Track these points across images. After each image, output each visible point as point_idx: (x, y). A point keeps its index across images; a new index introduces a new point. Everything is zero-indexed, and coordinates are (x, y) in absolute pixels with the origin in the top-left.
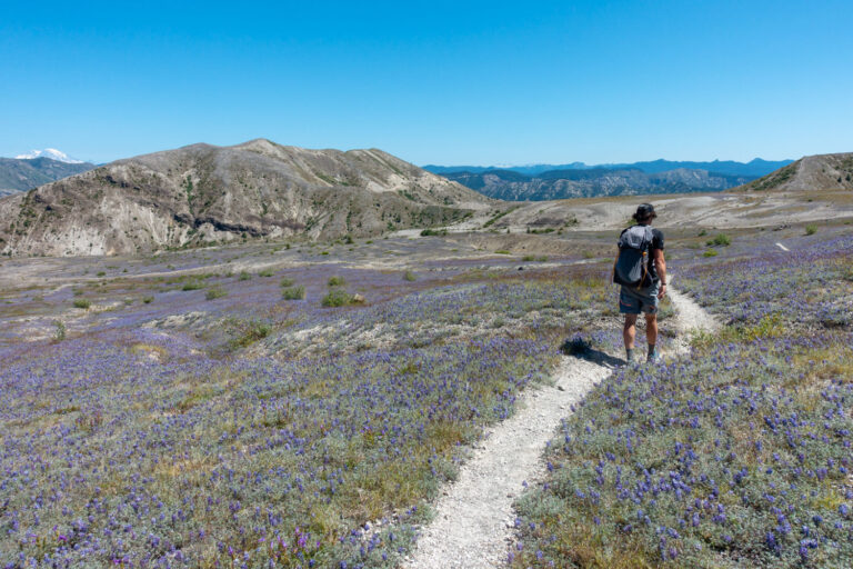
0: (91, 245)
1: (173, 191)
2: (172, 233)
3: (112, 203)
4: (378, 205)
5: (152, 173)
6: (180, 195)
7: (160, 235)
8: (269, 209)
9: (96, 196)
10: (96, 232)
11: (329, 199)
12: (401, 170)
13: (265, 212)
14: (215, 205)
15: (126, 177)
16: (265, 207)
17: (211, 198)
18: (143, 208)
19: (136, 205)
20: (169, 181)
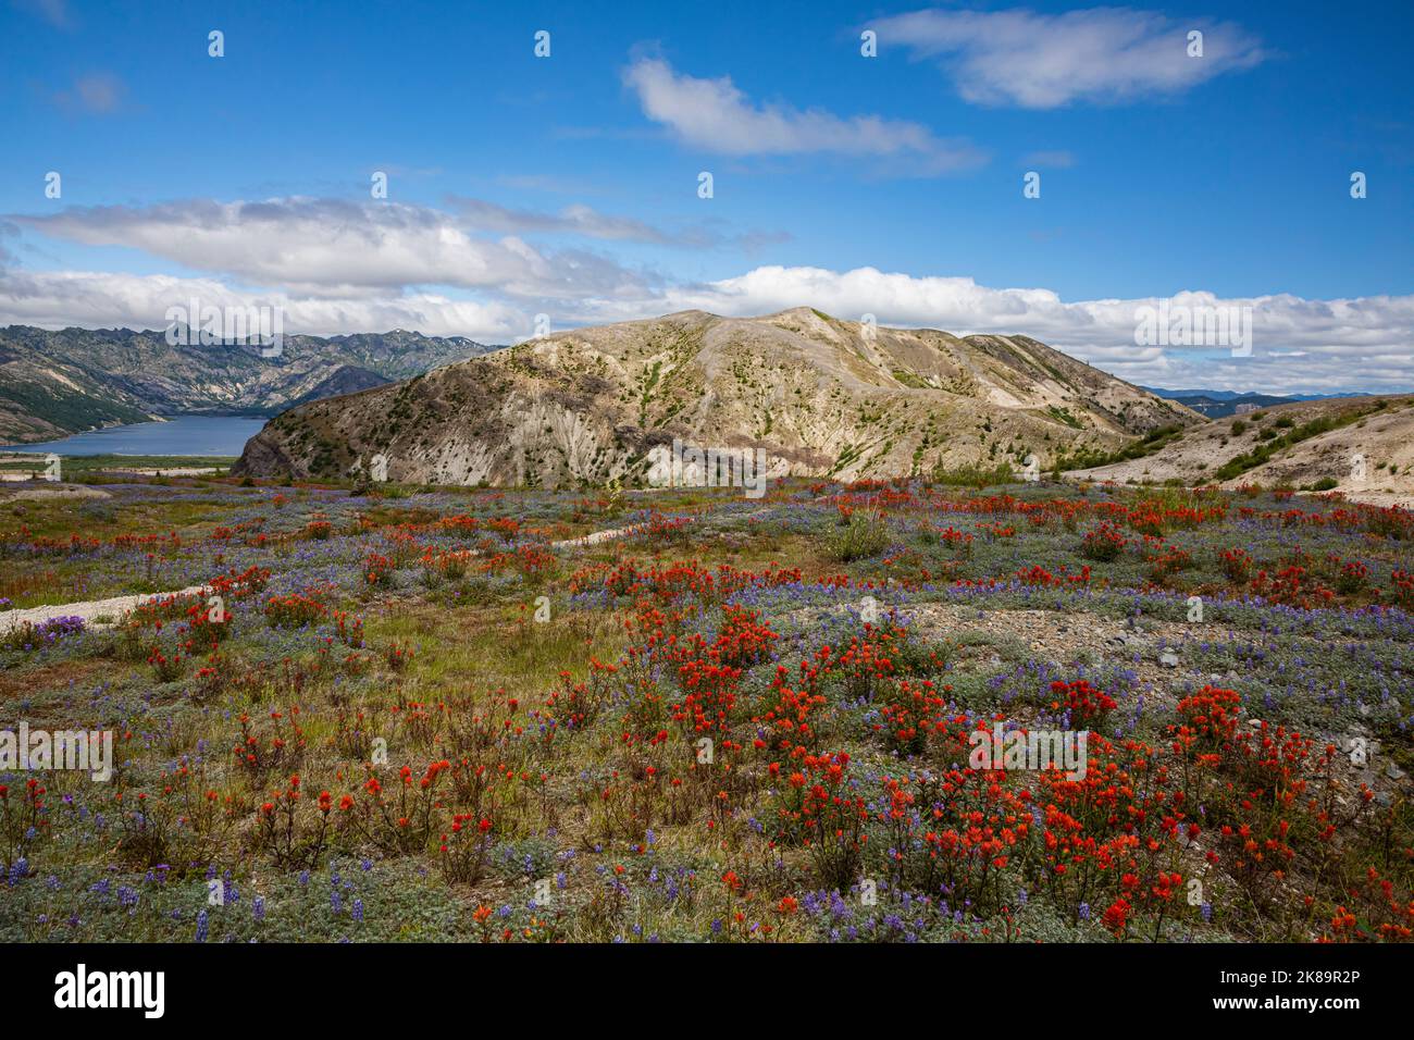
0: (470, 470)
1: (622, 385)
2: (600, 458)
3: (521, 402)
4: (987, 428)
5: (596, 354)
6: (631, 393)
7: (581, 462)
8: (775, 426)
9: (502, 390)
10: (484, 448)
11: (891, 411)
12: (1066, 374)
13: (768, 431)
14: (681, 413)
15: (553, 361)
16: (769, 421)
17: (679, 400)
18: (568, 412)
19: (558, 406)
20: (620, 370)
